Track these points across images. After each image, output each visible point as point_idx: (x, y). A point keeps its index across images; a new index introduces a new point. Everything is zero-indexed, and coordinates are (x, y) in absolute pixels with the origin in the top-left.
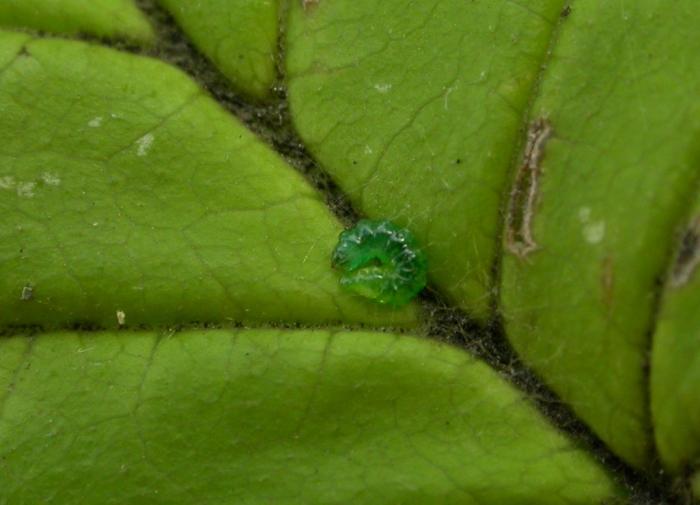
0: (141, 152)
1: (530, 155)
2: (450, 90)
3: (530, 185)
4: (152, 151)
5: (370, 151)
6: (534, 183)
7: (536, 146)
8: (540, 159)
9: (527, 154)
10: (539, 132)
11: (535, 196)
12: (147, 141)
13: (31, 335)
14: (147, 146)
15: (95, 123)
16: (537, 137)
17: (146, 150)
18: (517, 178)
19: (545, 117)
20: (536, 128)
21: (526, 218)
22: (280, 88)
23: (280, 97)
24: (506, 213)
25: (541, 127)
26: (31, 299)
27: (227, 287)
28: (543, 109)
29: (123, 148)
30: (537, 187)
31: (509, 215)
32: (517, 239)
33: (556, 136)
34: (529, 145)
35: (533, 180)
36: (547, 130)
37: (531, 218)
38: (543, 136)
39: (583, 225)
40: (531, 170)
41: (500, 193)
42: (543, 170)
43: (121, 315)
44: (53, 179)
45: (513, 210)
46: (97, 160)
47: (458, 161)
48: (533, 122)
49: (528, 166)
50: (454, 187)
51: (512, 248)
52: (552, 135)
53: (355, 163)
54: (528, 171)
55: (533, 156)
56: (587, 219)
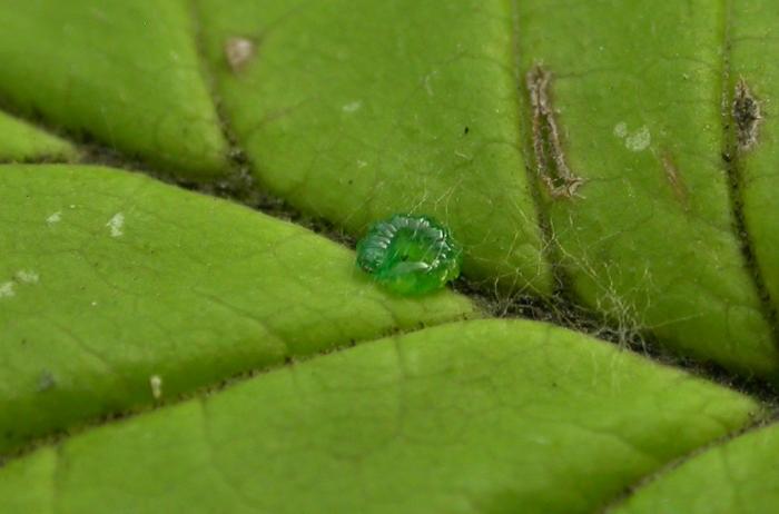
0: (116, 233)
1: (539, 104)
2: (428, 78)
3: (551, 130)
4: (126, 228)
5: (364, 164)
6: (554, 126)
7: (542, 93)
8: (550, 101)
9: (535, 103)
10: (539, 81)
11: (561, 136)
12: (118, 220)
14: (120, 226)
15: (54, 218)
16: (539, 85)
17: (120, 229)
18: (534, 129)
19: (540, 64)
20: (535, 79)
21: (560, 159)
22: (238, 151)
23: (240, 160)
24: (535, 165)
25: (539, 75)
26: (52, 385)
27: (265, 321)
28: (535, 59)
29: (94, 234)
30: (558, 129)
31: (540, 166)
32: (557, 184)
33: (560, 77)
34: (534, 96)
35: (552, 123)
36: (547, 75)
37: (564, 157)
38: (545, 82)
39: (624, 140)
40: (546, 116)
41: (521, 150)
42: (559, 111)
43: (156, 381)
44: (30, 276)
45: (542, 160)
46: (71, 250)
47: (467, 130)
48: (529, 75)
49: (540, 113)
50: (472, 156)
51: (557, 191)
52: (554, 77)
53: (351, 182)
54: (543, 118)
55: (543, 103)
56: (625, 133)
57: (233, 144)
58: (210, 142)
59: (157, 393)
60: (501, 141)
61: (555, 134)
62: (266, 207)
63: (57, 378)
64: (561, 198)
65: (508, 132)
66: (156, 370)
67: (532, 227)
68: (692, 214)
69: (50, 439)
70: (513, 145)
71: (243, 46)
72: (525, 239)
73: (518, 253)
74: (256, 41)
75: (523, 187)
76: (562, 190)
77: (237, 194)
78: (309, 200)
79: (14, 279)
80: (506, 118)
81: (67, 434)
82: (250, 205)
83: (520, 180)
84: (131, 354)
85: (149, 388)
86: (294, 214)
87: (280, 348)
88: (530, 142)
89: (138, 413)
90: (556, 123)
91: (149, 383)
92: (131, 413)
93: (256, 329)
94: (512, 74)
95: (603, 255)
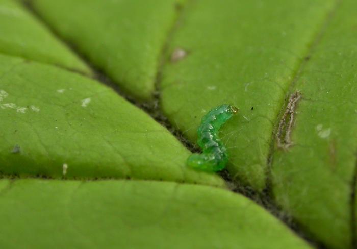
0: (84, 105)
2: (248, 84)
3: (290, 120)
4: (89, 105)
5: (204, 111)
6: (292, 118)
7: (293, 104)
8: (295, 108)
9: (289, 107)
11: (293, 123)
12: (87, 101)
13: (12, 179)
15: (61, 91)
16: (294, 100)
17: (86, 104)
18: (283, 117)
19: (298, 92)
20: (294, 97)
21: (288, 133)
22: (157, 93)
23: (157, 97)
24: (277, 132)
25: (296, 96)
26: (18, 152)
27: (125, 157)
28: (297, 89)
29: (74, 102)
30: (294, 120)
31: (278, 133)
32: (282, 143)
33: (304, 99)
34: (290, 104)
35: (292, 117)
36: (299, 97)
37: (290, 133)
38: (297, 99)
39: (319, 131)
40: (290, 114)
41: (273, 124)
42: (297, 113)
43: (65, 166)
44: (36, 109)
45: (281, 131)
46: (60, 105)
47: (252, 109)
48: (292, 95)
49: (289, 112)
50: (250, 120)
51: (280, 145)
52: (301, 98)
53: (196, 117)
54: (289, 114)
55: (292, 108)
56: (320, 129)
57: (157, 89)
58: (147, 85)
59: (65, 172)
60: (265, 117)
61: (291, 122)
62: (158, 120)
63: (22, 150)
64: (280, 149)
65: (271, 115)
66: (67, 162)
67: (264, 158)
68: (334, 171)
69: (11, 177)
70: (270, 121)
71: (181, 53)
72: (258, 162)
73: (253, 167)
74: (188, 52)
75: (267, 139)
76: (283, 146)
77: (149, 110)
78: (176, 121)
79: (28, 107)
80: (272, 109)
81: (19, 177)
82: (153, 117)
83: (267, 136)
84: (60, 152)
85: (61, 168)
86: (169, 125)
87: (126, 171)
88: (279, 123)
89: (54, 179)
90: (293, 117)
91: (62, 166)
92: (50, 178)
93: (120, 159)
94: (285, 93)
95: (289, 179)
